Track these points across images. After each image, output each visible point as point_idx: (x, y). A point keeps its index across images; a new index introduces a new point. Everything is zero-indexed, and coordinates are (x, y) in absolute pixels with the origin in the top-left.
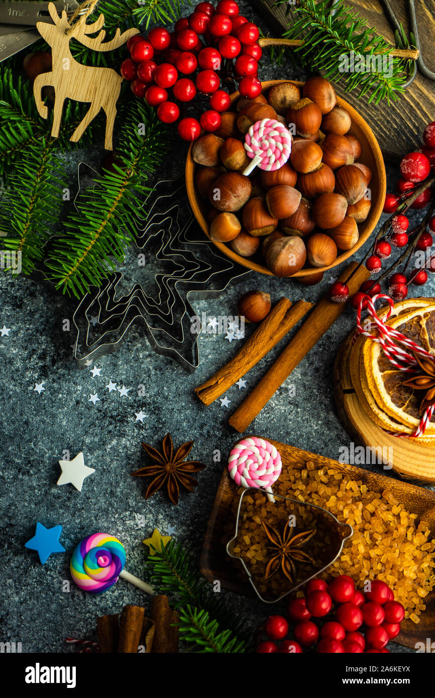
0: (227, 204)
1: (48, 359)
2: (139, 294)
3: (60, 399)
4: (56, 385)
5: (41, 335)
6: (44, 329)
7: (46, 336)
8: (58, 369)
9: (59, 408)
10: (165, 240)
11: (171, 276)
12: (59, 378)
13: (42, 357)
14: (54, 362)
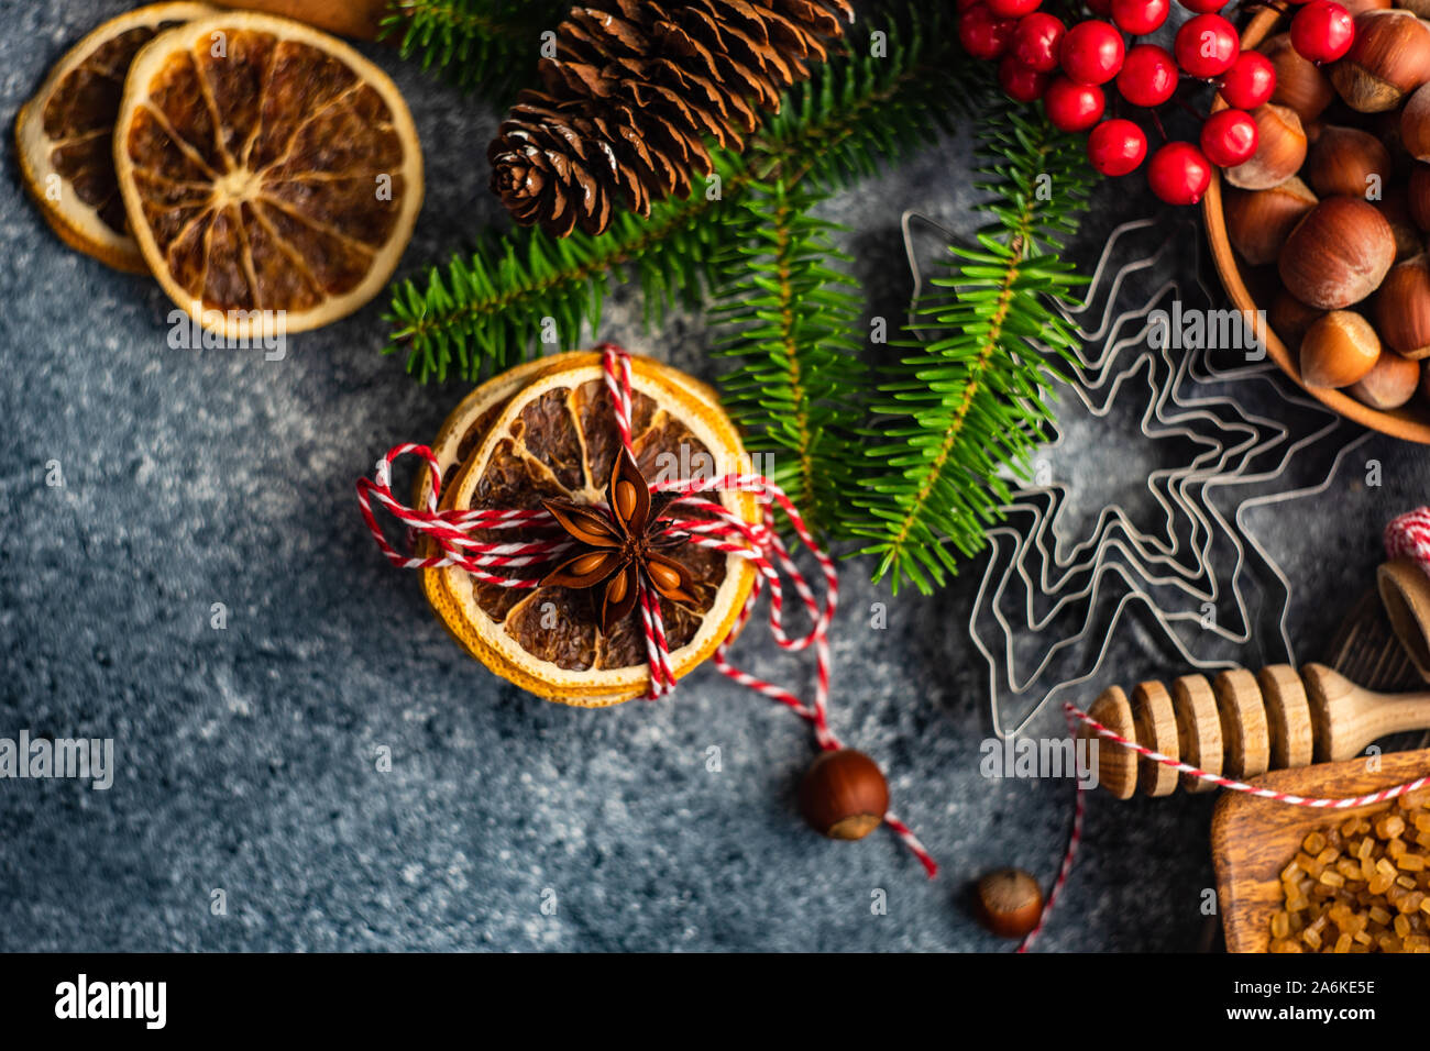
0: (1337, 293)
1: (905, 720)
2: (1118, 533)
3: (954, 817)
4: (937, 785)
5: (877, 660)
6: (881, 647)
7: (890, 660)
8: (933, 740)
9: (953, 839)
10: (1160, 381)
11: (1189, 475)
12: (941, 764)
13: (890, 717)
14: (920, 724)
